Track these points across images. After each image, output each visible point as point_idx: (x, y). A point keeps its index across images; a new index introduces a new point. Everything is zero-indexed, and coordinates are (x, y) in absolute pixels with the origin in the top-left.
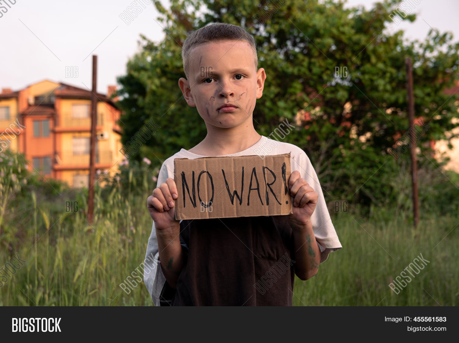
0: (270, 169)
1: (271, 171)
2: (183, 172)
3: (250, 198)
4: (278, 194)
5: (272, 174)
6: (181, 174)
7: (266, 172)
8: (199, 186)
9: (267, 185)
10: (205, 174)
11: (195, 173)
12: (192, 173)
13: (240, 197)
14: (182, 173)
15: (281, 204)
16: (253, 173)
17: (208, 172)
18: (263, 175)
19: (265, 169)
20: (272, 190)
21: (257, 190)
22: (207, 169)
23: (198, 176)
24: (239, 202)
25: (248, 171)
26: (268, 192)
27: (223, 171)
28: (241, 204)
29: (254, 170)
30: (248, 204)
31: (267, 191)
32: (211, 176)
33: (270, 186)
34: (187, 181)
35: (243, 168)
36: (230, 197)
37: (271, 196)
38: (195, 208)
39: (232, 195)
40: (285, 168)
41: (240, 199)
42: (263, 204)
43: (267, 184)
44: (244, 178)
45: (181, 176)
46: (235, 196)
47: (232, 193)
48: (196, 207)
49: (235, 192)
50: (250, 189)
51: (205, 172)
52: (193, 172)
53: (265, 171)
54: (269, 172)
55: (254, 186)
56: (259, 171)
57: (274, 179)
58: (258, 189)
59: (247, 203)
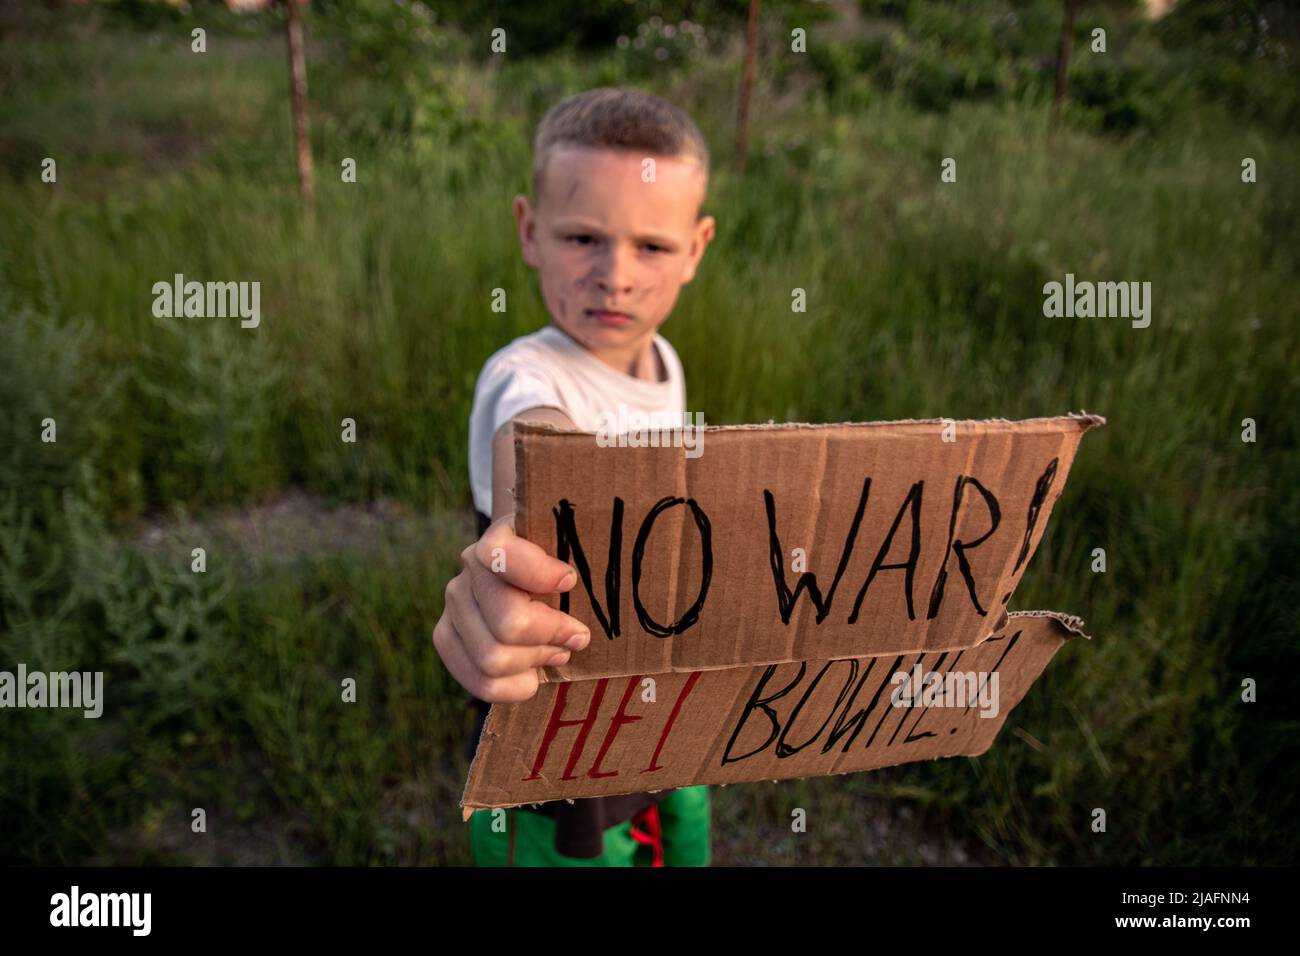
0: (986, 487)
1: (989, 497)
2: (564, 503)
3: (867, 598)
4: (988, 580)
5: (991, 508)
6: (555, 510)
7: (965, 500)
8: (641, 558)
9: (952, 549)
10: (679, 512)
11: (628, 505)
12: (611, 506)
13: (824, 596)
14: (559, 508)
15: (984, 614)
16: (911, 503)
17: (692, 503)
18: (950, 514)
19: (967, 485)
20: (965, 568)
21: (904, 571)
22: (689, 487)
23: (640, 522)
24: (814, 611)
25: (888, 499)
26: (946, 573)
27: (769, 497)
28: (819, 620)
29: (916, 492)
30: (852, 619)
31: (946, 570)
32: (705, 518)
33: (965, 551)
34: (582, 541)
35: (868, 482)
36: (781, 597)
37: (956, 585)
38: (611, 638)
39: (793, 591)
40: (1049, 482)
41: (823, 602)
42: (912, 616)
43: (953, 542)
44: (863, 525)
45: (553, 518)
46: (805, 591)
47: (792, 586)
48: (618, 634)
49: (808, 580)
50: (877, 566)
51: (681, 501)
52: (619, 505)
53: (962, 494)
54: (979, 496)
55: (899, 552)
56: (938, 498)
57: (989, 525)
58: (910, 566)
59: (849, 613)
